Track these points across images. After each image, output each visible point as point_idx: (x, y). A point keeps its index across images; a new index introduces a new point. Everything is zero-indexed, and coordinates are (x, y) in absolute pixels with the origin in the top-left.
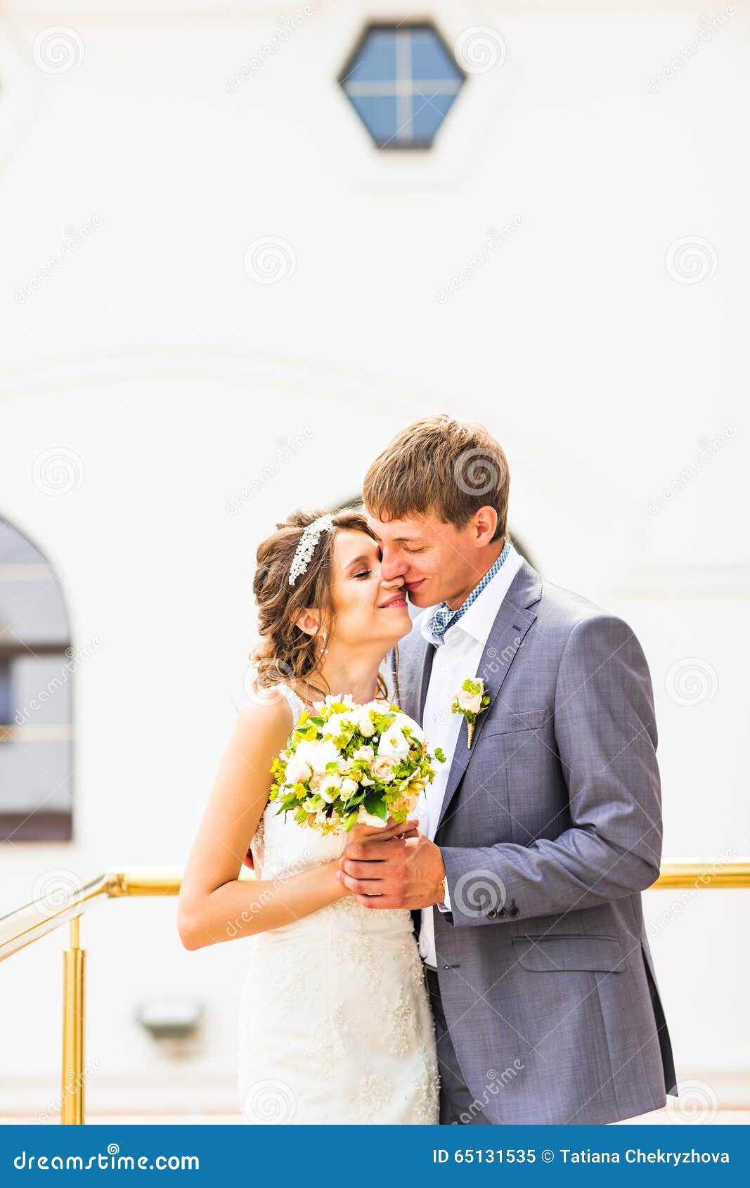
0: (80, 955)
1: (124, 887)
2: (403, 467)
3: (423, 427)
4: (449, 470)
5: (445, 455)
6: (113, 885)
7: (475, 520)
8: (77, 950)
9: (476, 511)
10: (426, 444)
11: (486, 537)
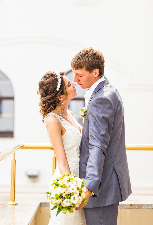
0: (15, 161)
1: (24, 147)
2: (78, 58)
3: (85, 50)
4: (88, 60)
5: (88, 57)
6: (22, 147)
7: (94, 71)
8: (14, 160)
9: (94, 70)
10: (84, 54)
11: (97, 75)
